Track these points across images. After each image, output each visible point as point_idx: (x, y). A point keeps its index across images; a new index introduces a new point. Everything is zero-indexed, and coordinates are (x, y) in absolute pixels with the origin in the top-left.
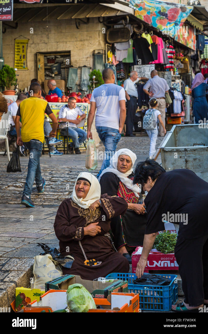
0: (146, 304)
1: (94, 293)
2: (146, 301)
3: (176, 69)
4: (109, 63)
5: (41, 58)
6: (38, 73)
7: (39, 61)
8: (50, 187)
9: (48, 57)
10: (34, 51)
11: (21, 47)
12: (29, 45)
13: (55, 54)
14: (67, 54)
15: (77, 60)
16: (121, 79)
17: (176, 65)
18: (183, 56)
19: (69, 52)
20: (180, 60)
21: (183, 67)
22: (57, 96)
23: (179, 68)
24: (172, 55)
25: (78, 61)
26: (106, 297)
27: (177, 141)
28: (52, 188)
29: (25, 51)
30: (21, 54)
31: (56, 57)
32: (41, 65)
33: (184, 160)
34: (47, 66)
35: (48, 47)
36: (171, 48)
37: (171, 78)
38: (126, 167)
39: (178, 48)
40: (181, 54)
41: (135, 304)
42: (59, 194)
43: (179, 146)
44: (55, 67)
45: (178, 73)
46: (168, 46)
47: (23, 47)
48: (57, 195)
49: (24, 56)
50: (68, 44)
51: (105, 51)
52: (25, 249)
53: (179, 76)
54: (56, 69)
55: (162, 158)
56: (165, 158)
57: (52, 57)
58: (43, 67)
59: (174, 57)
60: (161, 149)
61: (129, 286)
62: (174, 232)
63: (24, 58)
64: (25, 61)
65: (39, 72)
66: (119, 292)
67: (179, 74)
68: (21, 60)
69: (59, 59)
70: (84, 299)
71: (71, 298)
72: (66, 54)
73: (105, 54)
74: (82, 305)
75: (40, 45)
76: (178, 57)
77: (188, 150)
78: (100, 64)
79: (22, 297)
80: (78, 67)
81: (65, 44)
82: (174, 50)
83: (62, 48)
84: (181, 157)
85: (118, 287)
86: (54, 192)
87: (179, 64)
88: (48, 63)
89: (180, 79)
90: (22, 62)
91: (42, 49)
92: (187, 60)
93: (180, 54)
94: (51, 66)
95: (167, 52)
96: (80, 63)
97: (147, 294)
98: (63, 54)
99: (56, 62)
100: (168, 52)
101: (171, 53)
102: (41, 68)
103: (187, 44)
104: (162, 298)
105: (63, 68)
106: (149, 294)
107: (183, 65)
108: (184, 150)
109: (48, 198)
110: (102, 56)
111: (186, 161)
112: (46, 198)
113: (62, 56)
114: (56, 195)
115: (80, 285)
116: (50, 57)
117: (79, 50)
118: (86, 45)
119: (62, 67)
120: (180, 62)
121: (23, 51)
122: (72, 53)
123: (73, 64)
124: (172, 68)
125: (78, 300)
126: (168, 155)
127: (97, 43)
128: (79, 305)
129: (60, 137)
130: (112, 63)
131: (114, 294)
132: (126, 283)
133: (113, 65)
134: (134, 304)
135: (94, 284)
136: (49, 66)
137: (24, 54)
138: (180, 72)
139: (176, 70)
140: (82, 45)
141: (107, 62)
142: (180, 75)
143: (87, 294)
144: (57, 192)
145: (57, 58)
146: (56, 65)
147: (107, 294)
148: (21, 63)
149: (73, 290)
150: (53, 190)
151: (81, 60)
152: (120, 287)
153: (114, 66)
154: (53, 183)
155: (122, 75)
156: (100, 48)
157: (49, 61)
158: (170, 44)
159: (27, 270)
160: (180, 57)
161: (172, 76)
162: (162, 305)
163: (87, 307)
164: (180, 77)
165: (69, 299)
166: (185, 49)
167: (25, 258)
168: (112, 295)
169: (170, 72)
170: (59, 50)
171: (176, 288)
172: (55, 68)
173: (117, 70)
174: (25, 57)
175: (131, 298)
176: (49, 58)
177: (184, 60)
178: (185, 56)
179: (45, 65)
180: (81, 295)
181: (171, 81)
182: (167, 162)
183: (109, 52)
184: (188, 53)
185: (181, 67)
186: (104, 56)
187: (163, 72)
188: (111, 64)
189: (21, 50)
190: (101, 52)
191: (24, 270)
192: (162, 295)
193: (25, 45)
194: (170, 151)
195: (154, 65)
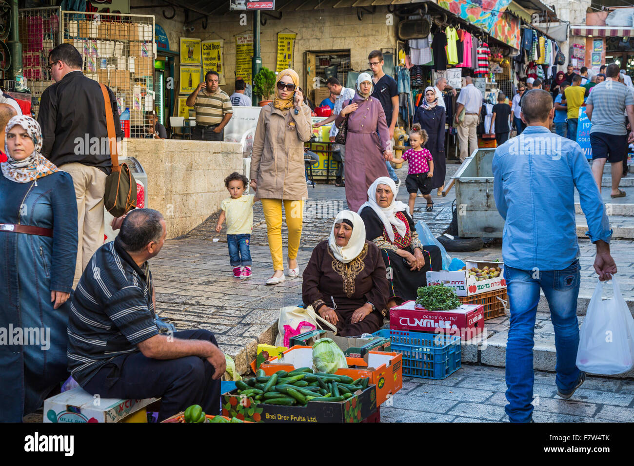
0: (414, 369)
1: (348, 352)
2: (414, 366)
3: (491, 74)
4: (401, 66)
5: (312, 58)
6: (308, 79)
7: (309, 62)
8: (313, 225)
9: (322, 57)
10: (303, 49)
11: (285, 43)
12: (296, 41)
13: (330, 54)
14: (346, 54)
15: (358, 61)
16: (417, 87)
17: (493, 69)
18: (502, 57)
19: (349, 50)
20: (498, 62)
21: (501, 72)
22: (329, 109)
23: (496, 74)
24: (487, 56)
25: (360, 63)
26: (362, 357)
27: (480, 171)
28: (315, 226)
29: (291, 49)
30: (286, 52)
31: (331, 58)
32: (311, 67)
33: (485, 194)
34: (319, 69)
35: (321, 45)
36: (485, 47)
37: (484, 86)
38: (385, 199)
39: (496, 46)
40: (500, 55)
41: (397, 366)
42: (324, 234)
43: (481, 176)
44: (329, 70)
45: (494, 80)
46: (481, 43)
47: (289, 43)
48: (322, 236)
49: (289, 55)
50: (348, 41)
51: (396, 50)
52: (273, 299)
53: (496, 83)
54: (331, 74)
55: (456, 191)
56: (460, 192)
57: (326, 57)
58: (315, 71)
59: (490, 58)
60: (455, 179)
61: (392, 345)
62: (460, 283)
63: (289, 58)
64: (291, 62)
65: (308, 76)
66: (379, 350)
67: (496, 81)
68: (286, 61)
69: (336, 60)
70: (332, 356)
71: (317, 354)
72: (344, 53)
73: (396, 55)
74: (330, 363)
75: (311, 41)
76: (494, 59)
77: (490, 181)
78: (389, 67)
79: (265, 355)
80: (359, 70)
81: (343, 40)
82: (489, 50)
83: (339, 45)
84: (480, 190)
85: (378, 346)
86: (318, 231)
87: (497, 68)
88: (321, 64)
89: (498, 87)
90: (287, 63)
91: (313, 47)
92: (508, 62)
93: (498, 54)
94: (324, 69)
95: (478, 51)
96: (362, 65)
97: (415, 357)
98: (340, 53)
99: (331, 64)
100: (480, 52)
101: (484, 53)
102: (312, 71)
103: (508, 42)
104: (432, 363)
105: (340, 72)
106: (417, 357)
107: (502, 69)
108: (484, 181)
109: (310, 239)
110: (392, 56)
111: (488, 196)
112: (307, 239)
113: (339, 56)
114: (320, 236)
115: (329, 339)
116: (324, 57)
117: (362, 48)
118: (371, 41)
119: (339, 70)
120: (498, 65)
121: (289, 49)
122: (352, 52)
123: (353, 66)
124: (487, 73)
125: (325, 356)
126: (464, 188)
127: (386, 40)
128: (326, 363)
129: (333, 162)
130: (405, 65)
131: (371, 353)
132: (388, 341)
133: (405, 69)
134: (395, 365)
135: (349, 342)
136: (322, 69)
137: (289, 53)
138: (498, 78)
139: (492, 77)
140: (365, 41)
141: (398, 65)
142: (498, 83)
143: (338, 351)
144: (322, 232)
145: (333, 58)
146: (331, 68)
147: (363, 353)
148: (285, 65)
149: (320, 345)
150: (317, 229)
151: (364, 62)
152: (381, 345)
153: (408, 70)
154: (318, 221)
155: (419, 82)
156: (389, 46)
157: (322, 62)
158: (484, 41)
159: (273, 324)
160: (498, 59)
161: (487, 85)
162: (432, 371)
163: (336, 366)
164: (498, 85)
165: (315, 355)
166: (506, 48)
167: (271, 310)
168: (369, 354)
169: (483, 79)
170: (335, 48)
171: (456, 353)
172: (329, 72)
173: (411, 75)
174: (292, 57)
175: (392, 358)
176: (322, 59)
177: (504, 62)
178: (505, 57)
179: (317, 68)
180: (330, 350)
181: (484, 90)
182: (463, 197)
183: (401, 51)
184: (509, 54)
185: (499, 72)
186: (394, 56)
187: (474, 79)
188: (403, 68)
189: (286, 48)
190: (391, 52)
191: (269, 324)
192: (432, 360)
193: (292, 42)
194: (467, 183)
195: (460, 69)
